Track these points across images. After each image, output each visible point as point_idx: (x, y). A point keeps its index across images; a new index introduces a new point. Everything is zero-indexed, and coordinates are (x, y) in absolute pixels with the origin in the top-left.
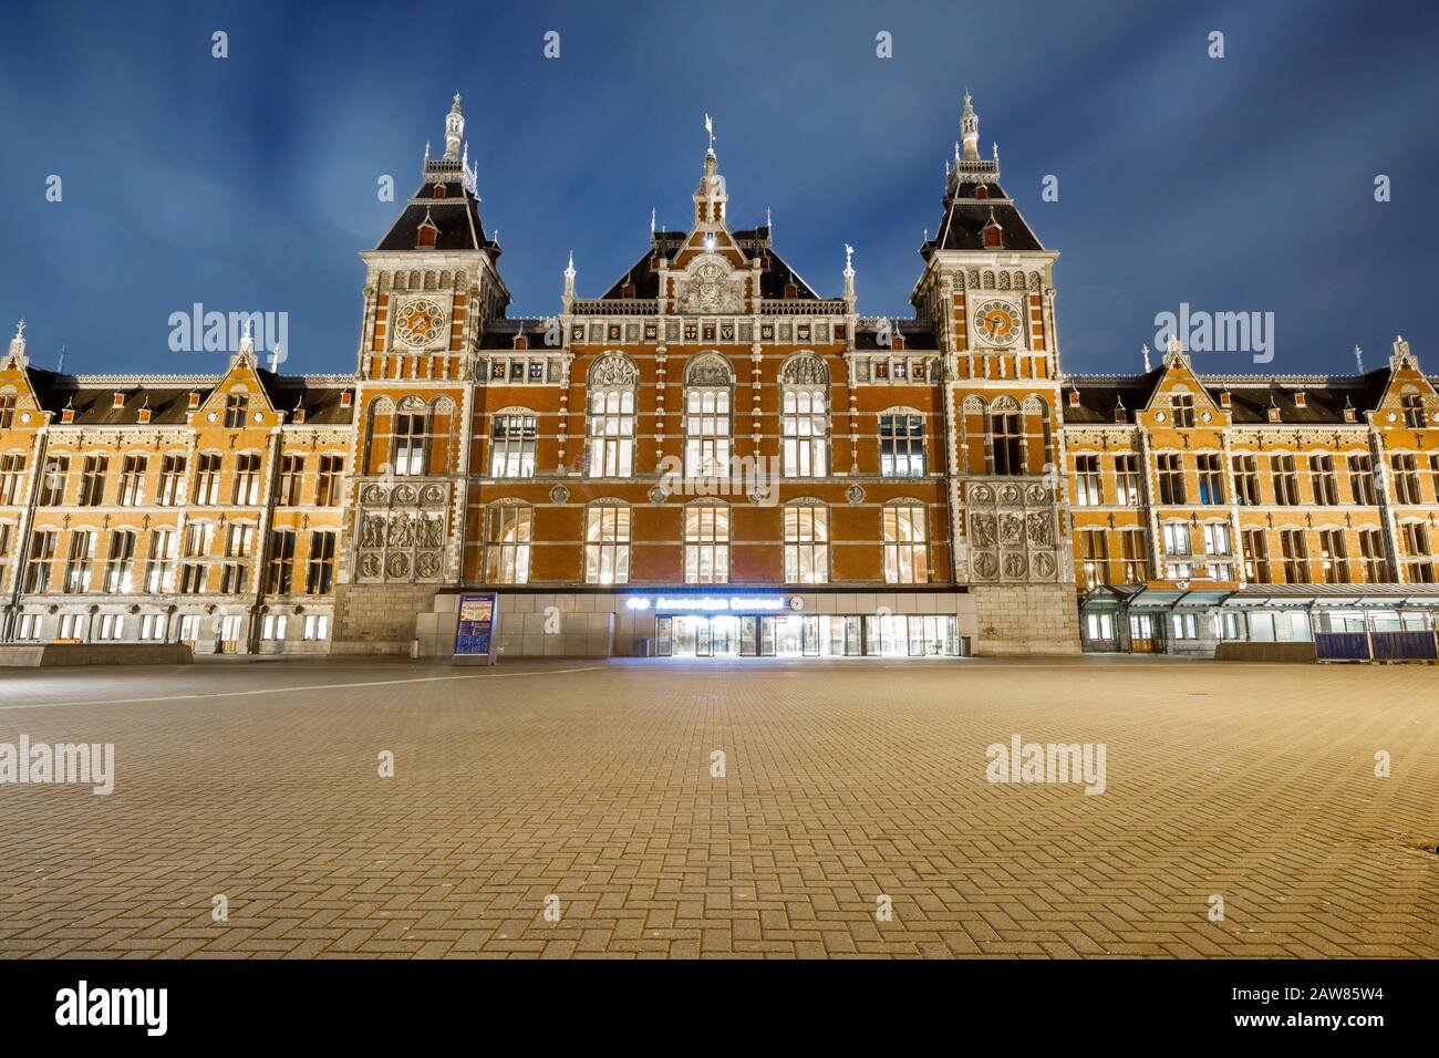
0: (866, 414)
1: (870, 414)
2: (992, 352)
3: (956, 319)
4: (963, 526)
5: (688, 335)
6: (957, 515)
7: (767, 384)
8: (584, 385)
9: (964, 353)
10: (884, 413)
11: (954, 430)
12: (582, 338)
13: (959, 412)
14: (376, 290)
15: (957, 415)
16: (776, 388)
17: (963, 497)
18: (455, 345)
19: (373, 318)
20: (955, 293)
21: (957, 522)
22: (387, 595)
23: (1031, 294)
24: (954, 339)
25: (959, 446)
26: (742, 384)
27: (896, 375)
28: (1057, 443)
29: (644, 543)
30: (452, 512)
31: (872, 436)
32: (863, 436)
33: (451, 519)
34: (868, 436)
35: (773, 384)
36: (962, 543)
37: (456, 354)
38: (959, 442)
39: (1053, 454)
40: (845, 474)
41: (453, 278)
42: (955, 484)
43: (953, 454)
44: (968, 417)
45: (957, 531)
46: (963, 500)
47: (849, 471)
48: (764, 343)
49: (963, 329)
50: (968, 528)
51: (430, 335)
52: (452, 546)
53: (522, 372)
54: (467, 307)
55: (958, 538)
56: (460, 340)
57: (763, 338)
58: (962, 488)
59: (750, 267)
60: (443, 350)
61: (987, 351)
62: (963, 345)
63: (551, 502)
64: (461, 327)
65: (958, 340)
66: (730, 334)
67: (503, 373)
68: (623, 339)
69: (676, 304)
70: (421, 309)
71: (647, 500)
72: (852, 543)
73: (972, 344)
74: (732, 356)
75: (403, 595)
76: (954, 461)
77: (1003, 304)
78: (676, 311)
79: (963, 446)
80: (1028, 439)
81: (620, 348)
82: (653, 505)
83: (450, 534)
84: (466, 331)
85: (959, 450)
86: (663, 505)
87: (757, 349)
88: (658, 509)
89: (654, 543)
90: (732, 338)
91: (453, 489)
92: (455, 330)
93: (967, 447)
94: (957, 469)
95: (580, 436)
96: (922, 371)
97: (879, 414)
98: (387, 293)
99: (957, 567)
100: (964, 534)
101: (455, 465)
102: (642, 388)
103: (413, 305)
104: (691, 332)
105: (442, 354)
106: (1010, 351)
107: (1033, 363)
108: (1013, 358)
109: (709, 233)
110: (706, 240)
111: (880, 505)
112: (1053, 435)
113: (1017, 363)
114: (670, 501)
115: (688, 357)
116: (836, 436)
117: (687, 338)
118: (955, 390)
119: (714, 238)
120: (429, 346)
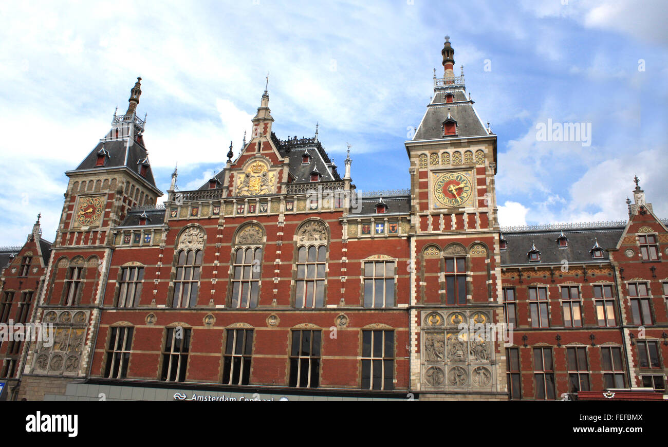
0: (353, 261)
1: (356, 261)
2: (446, 211)
3: (420, 188)
4: (418, 346)
5: (239, 211)
6: (414, 337)
7: (286, 242)
8: (173, 246)
9: (425, 213)
10: (366, 259)
11: (415, 271)
12: (176, 216)
13: (420, 257)
14: (70, 193)
15: (418, 259)
16: (292, 244)
17: (419, 323)
18: (105, 224)
19: (67, 210)
20: (421, 170)
21: (414, 342)
22: (48, 382)
23: (478, 166)
24: (417, 203)
25: (418, 283)
26: (270, 243)
27: (377, 232)
28: (494, 278)
29: (199, 354)
30: (89, 329)
31: (357, 277)
32: (351, 278)
33: (88, 334)
34: (354, 277)
35: (290, 242)
36: (416, 358)
37: (105, 229)
38: (418, 280)
39: (492, 287)
40: (335, 306)
41: (110, 184)
42: (414, 313)
43: (413, 289)
44: (427, 261)
45: (414, 349)
46: (419, 325)
47: (338, 303)
48: (286, 213)
49: (424, 196)
50: (422, 348)
51: (93, 219)
52: (86, 352)
53: (140, 239)
54: (114, 200)
55: (414, 355)
56: (108, 221)
57: (287, 210)
58: (418, 316)
59: (283, 164)
60: (98, 227)
61: (442, 210)
62: (424, 207)
63: (145, 324)
64: (109, 212)
65: (420, 204)
66: (265, 209)
67: (129, 240)
68: (199, 216)
69: (234, 191)
70: (91, 203)
71: (203, 325)
72: (337, 358)
73: (431, 206)
74: (265, 224)
75: (56, 382)
76: (413, 294)
78: (233, 195)
79: (421, 283)
80: (473, 276)
81: (198, 220)
82: (206, 327)
83: (86, 344)
84: (111, 215)
85: (418, 286)
87: (281, 218)
88: (209, 330)
89: (204, 354)
90: (266, 211)
91: (91, 314)
92: (107, 215)
93: (425, 284)
94: (416, 301)
95: (167, 281)
96: (395, 228)
97: (362, 261)
98: (76, 194)
99: (412, 378)
100: (418, 351)
101: (95, 299)
102: (207, 247)
104: (241, 209)
105: (97, 229)
106: (460, 210)
107: (477, 218)
108: (462, 214)
109: (260, 144)
110: (256, 147)
111: (359, 329)
112: (492, 272)
113: (466, 218)
114: (216, 325)
115: (237, 225)
116: (331, 278)
117: (238, 213)
118: (416, 241)
119: (262, 146)
120: (92, 225)
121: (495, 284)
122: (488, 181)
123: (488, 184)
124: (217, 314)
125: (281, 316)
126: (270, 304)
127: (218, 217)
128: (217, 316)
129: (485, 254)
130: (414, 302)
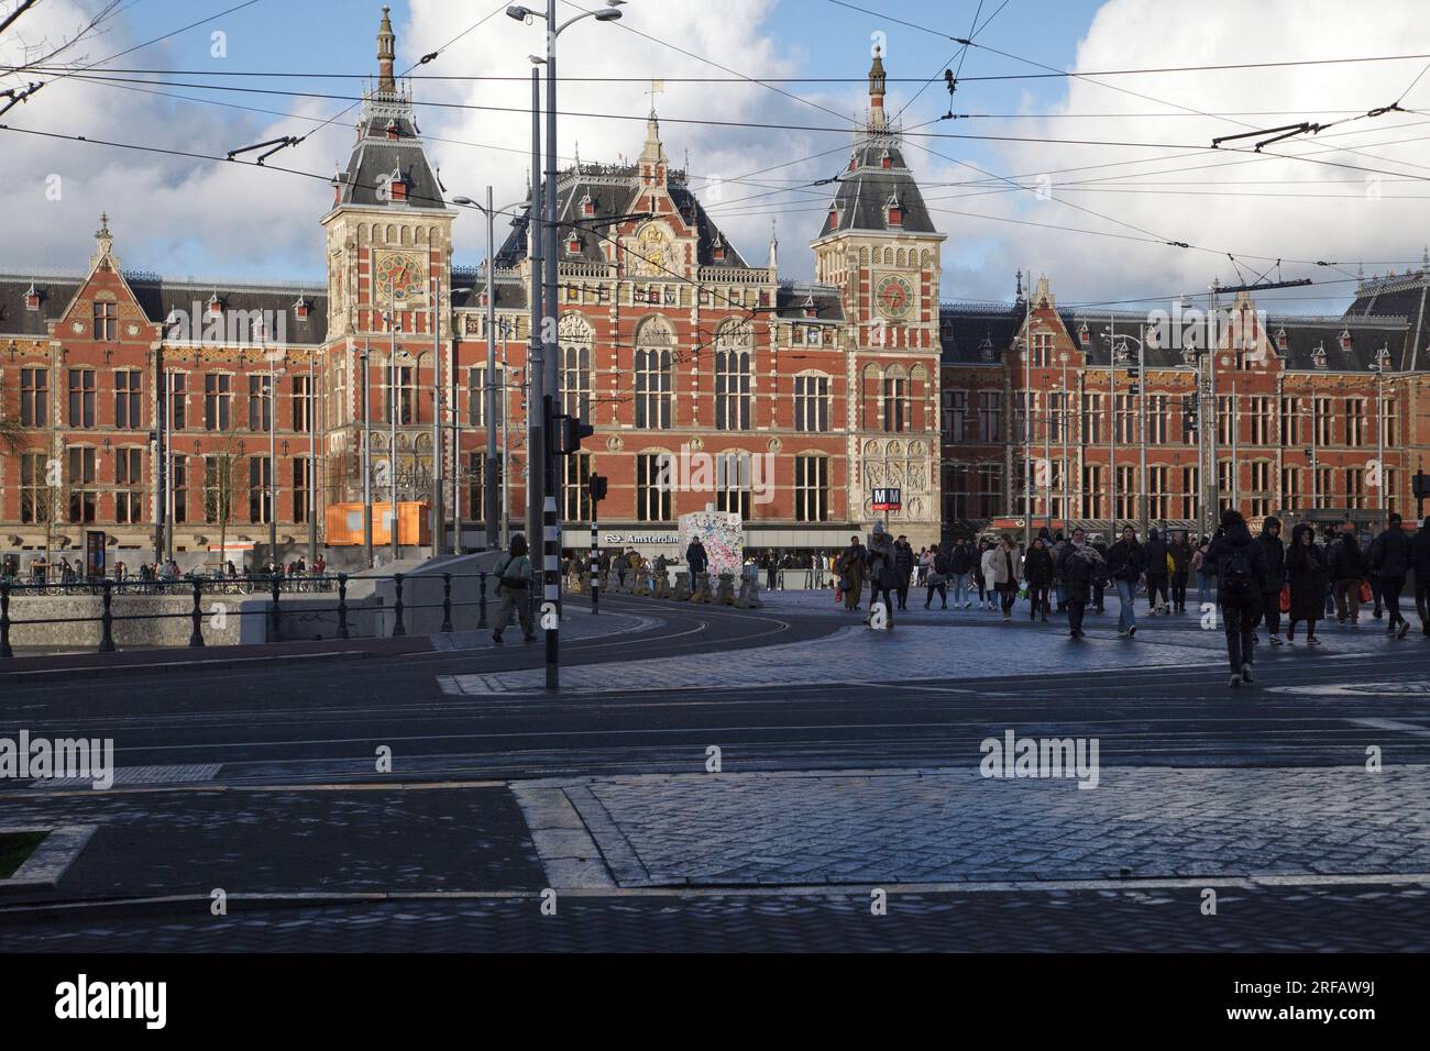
0: (783, 375)
1: (787, 375)
2: (887, 323)
3: (861, 292)
4: (858, 475)
5: (637, 298)
6: (853, 466)
7: (703, 347)
9: (865, 324)
10: (798, 375)
11: (854, 393)
13: (860, 375)
14: (356, 243)
15: (857, 379)
16: (710, 350)
18: (434, 300)
19: (356, 271)
20: (861, 268)
21: (853, 471)
23: (923, 269)
24: (858, 311)
25: (857, 407)
26: (682, 346)
27: (810, 341)
28: (933, 405)
30: (444, 458)
31: (788, 395)
32: (781, 395)
33: (444, 464)
34: (785, 395)
35: (708, 347)
36: (856, 488)
37: (436, 310)
38: (857, 403)
39: (930, 415)
40: (766, 429)
41: (428, 235)
42: (853, 439)
43: (853, 413)
44: (869, 381)
45: (853, 478)
46: (858, 453)
47: (769, 426)
48: (700, 307)
49: (865, 301)
50: (862, 476)
51: (410, 291)
54: (442, 264)
55: (853, 485)
56: (439, 297)
57: (699, 302)
58: (858, 443)
59: (689, 234)
60: (424, 306)
61: (883, 323)
62: (865, 316)
64: (438, 283)
65: (861, 312)
66: (672, 298)
67: (476, 328)
68: (581, 301)
69: (624, 267)
70: (399, 264)
71: (606, 449)
73: (871, 316)
74: (675, 319)
76: (853, 419)
77: (898, 278)
78: (626, 275)
79: (860, 407)
81: (577, 307)
82: (612, 453)
83: (445, 478)
84: (442, 287)
85: (857, 410)
86: (619, 453)
87: (694, 312)
88: (615, 456)
89: (612, 486)
90: (674, 302)
91: (443, 434)
92: (433, 286)
93: (865, 408)
94: (856, 427)
96: (830, 338)
97: (793, 376)
98: (366, 246)
99: (852, 508)
100: (858, 481)
101: (444, 415)
102: (598, 346)
103: (391, 259)
104: (638, 295)
105: (422, 310)
106: (903, 324)
107: (919, 334)
108: (904, 328)
109: (653, 198)
110: (650, 204)
111: (793, 455)
112: (931, 398)
113: (906, 332)
114: (625, 449)
115: (637, 319)
116: (760, 395)
117: (635, 300)
118: (857, 358)
119: (657, 204)
120: (411, 301)
121: (933, 411)
122: (932, 291)
123: (932, 294)
124: (625, 436)
125: (704, 439)
126: (691, 424)
127: (608, 303)
128: (624, 438)
129: (925, 378)
130: (853, 427)
